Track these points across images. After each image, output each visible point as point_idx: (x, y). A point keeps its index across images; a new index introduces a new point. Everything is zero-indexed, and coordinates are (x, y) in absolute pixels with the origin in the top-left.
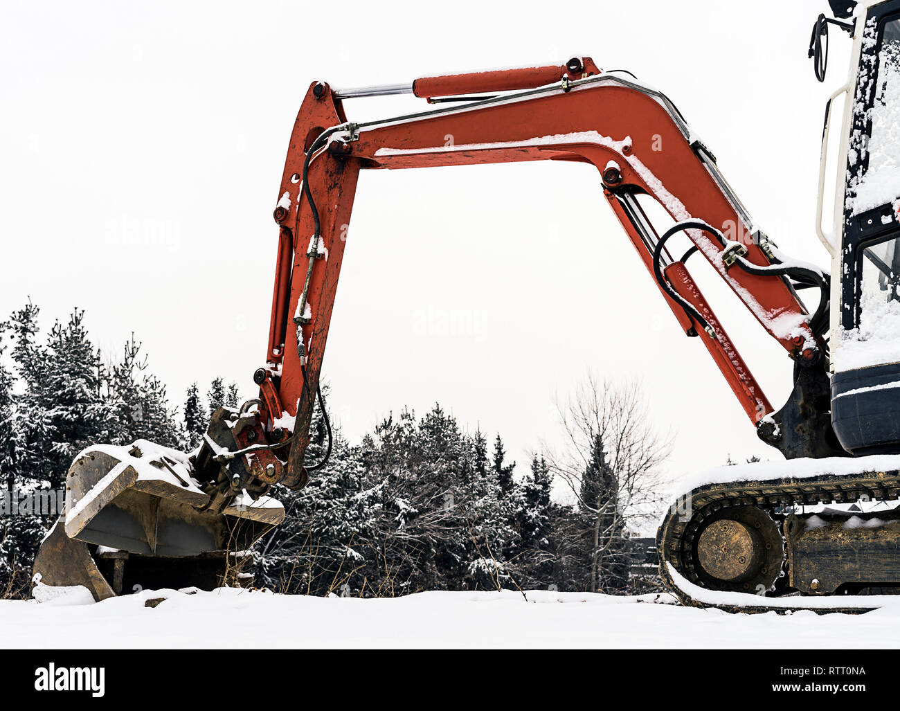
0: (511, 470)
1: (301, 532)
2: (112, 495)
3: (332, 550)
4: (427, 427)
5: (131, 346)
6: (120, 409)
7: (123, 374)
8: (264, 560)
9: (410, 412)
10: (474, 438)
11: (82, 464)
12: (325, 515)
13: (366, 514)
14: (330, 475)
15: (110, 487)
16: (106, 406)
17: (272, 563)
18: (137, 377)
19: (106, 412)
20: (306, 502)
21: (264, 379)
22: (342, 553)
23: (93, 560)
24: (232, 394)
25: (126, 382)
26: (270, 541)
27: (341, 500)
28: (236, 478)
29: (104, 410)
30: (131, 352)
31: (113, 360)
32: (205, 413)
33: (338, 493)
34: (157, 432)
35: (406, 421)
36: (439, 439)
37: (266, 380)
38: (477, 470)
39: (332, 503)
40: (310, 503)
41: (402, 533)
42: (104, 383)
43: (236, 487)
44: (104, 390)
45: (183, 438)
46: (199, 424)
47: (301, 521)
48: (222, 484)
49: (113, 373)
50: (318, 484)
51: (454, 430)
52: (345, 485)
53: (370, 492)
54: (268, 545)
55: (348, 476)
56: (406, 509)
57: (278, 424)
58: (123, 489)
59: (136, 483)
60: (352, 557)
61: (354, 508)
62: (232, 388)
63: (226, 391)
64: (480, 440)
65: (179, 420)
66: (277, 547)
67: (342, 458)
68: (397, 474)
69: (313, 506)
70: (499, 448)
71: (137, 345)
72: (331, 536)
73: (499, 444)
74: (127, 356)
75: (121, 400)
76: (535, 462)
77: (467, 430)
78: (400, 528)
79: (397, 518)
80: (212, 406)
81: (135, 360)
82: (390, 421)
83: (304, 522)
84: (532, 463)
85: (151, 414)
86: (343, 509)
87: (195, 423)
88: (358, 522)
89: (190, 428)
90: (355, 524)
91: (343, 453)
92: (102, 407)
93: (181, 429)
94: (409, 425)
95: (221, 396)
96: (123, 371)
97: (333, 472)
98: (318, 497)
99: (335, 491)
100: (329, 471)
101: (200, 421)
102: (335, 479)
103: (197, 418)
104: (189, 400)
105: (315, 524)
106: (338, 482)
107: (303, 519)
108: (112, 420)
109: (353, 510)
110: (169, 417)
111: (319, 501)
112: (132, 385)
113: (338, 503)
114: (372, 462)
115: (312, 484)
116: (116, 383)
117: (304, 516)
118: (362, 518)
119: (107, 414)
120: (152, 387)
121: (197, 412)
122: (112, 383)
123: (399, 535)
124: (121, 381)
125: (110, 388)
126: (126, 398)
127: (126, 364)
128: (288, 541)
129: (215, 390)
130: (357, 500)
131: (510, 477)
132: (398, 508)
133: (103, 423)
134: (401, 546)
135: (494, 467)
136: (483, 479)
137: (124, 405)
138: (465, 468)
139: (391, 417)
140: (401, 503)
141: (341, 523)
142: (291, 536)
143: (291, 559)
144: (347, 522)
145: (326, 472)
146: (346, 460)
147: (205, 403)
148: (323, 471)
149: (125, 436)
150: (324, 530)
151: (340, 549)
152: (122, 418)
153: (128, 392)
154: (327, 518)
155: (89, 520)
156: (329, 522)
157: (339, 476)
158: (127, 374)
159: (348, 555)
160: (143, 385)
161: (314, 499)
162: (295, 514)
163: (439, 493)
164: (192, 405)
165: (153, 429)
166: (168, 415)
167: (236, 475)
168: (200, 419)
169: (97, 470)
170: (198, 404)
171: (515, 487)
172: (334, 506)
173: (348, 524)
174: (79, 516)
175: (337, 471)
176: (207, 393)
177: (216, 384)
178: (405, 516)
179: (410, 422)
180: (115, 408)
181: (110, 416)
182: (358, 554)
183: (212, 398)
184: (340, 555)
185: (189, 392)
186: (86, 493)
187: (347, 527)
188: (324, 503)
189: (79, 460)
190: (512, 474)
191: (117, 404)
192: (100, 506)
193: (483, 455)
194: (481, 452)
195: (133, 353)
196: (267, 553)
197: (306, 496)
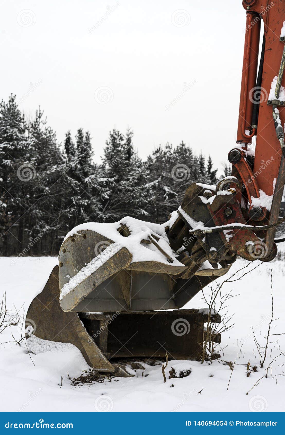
0: (216, 173)
1: (121, 203)
2: (106, 275)
3: (135, 211)
4: (178, 153)
5: (38, 112)
6: (35, 144)
7: (35, 126)
8: (103, 215)
9: (170, 145)
10: (199, 157)
11: (73, 240)
12: (132, 194)
13: (150, 194)
14: (134, 175)
15: (105, 266)
16: (28, 142)
17: (107, 217)
18: (42, 128)
19: (28, 145)
20: (123, 189)
21: (240, 159)
22: (140, 212)
23: (81, 322)
24: (87, 137)
25: (37, 130)
26: (106, 206)
27: (139, 187)
28: (213, 251)
29: (27, 144)
30: (39, 115)
31: (31, 119)
32: (74, 145)
33: (137, 184)
34: (52, 154)
35: (168, 149)
36: (183, 158)
37: (242, 160)
38: (200, 173)
39: (135, 189)
40: (125, 189)
41: (167, 203)
42: (27, 131)
43: (213, 260)
44: (26, 134)
45: (65, 158)
46: (72, 151)
47: (121, 197)
48: (196, 254)
49: (30, 126)
50: (128, 180)
51: (190, 154)
52: (141, 180)
53: (152, 183)
54: (105, 208)
55: (142, 176)
56: (169, 192)
57: (255, 202)
58: (118, 270)
59: (131, 264)
60: (144, 214)
61: (145, 191)
62: (87, 133)
63: (85, 135)
64: (202, 159)
65: (62, 149)
66: (109, 209)
67: (139, 167)
68: (164, 175)
69: (126, 191)
70: (210, 162)
71: (41, 112)
72: (134, 204)
73: (210, 160)
74: (37, 117)
75: (34, 139)
76: (226, 169)
77: (196, 154)
78: (166, 200)
79: (164, 196)
80: (78, 142)
81: (41, 120)
82: (160, 149)
83: (122, 198)
84: (224, 170)
85: (49, 146)
86: (140, 192)
87: (70, 150)
88: (147, 198)
89: (67, 152)
90: (145, 199)
91: (139, 165)
92: (26, 143)
93: (63, 153)
94: (170, 151)
95: (83, 137)
96: (35, 125)
97: (135, 174)
98: (128, 186)
99: (136, 183)
100: (133, 173)
101: (72, 149)
102: (137, 178)
103: (71, 148)
104: (67, 139)
105: (127, 199)
106: (138, 179)
107: (122, 196)
108: (31, 149)
109: (145, 192)
110: (57, 148)
111: (129, 188)
112: (39, 132)
113: (138, 189)
114: (153, 169)
115: (125, 180)
116: (32, 130)
117: (122, 195)
118: (149, 196)
119: (29, 146)
120: (49, 133)
121: (70, 145)
122: (30, 131)
123: (166, 204)
124: (35, 130)
125: (30, 133)
126: (37, 138)
127: (37, 122)
128: (114, 206)
129: (79, 135)
130: (146, 187)
131: (215, 176)
132: (165, 192)
133: (27, 150)
134: (166, 209)
135: (207, 171)
136: (203, 177)
137: (36, 142)
138: (195, 172)
139: (160, 148)
140: (166, 189)
141: (139, 198)
142: (116, 204)
143: (116, 215)
144: (142, 198)
145: (132, 174)
146: (140, 168)
147: (74, 141)
148: (130, 173)
149: (37, 157)
150: (131, 202)
151: (138, 210)
152: (36, 148)
153: (38, 135)
154: (133, 196)
155: (84, 297)
156: (133, 198)
157: (138, 176)
158: (37, 126)
159: (142, 213)
160: (45, 132)
161: (126, 187)
162: (118, 194)
163: (184, 184)
164: (68, 141)
165: (50, 153)
166: (57, 146)
167: (213, 249)
168: (72, 148)
169: (89, 248)
170: (71, 141)
171: (217, 181)
172: (136, 190)
173: (142, 199)
174: (74, 293)
175: (137, 174)
176: (75, 135)
177: (80, 131)
178: (168, 195)
179: (170, 150)
180: (32, 143)
181: (30, 147)
182: (147, 213)
183: (78, 138)
184: (138, 213)
185: (67, 135)
186: (79, 270)
187: (142, 200)
188: (131, 189)
189: (70, 237)
190: (216, 175)
191: (33, 141)
192: (94, 285)
193: (203, 166)
194: (202, 164)
195: (40, 116)
196: (104, 212)
197: (123, 186)
